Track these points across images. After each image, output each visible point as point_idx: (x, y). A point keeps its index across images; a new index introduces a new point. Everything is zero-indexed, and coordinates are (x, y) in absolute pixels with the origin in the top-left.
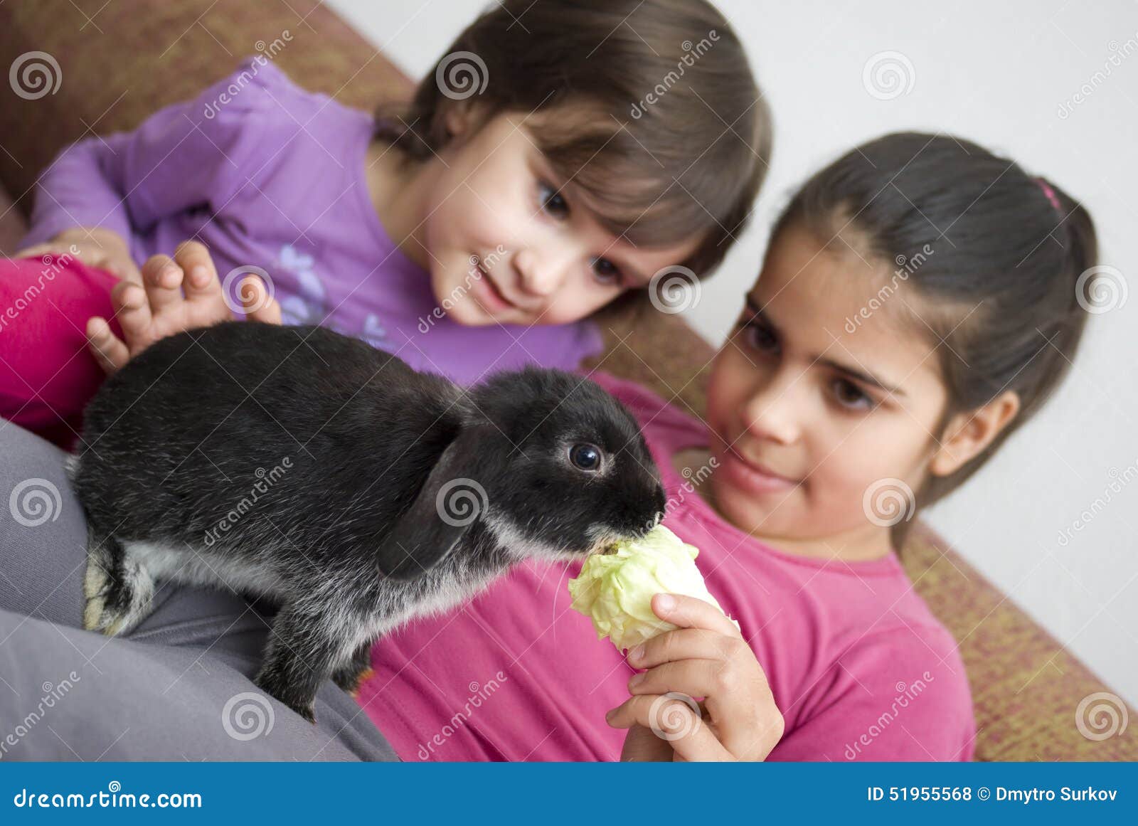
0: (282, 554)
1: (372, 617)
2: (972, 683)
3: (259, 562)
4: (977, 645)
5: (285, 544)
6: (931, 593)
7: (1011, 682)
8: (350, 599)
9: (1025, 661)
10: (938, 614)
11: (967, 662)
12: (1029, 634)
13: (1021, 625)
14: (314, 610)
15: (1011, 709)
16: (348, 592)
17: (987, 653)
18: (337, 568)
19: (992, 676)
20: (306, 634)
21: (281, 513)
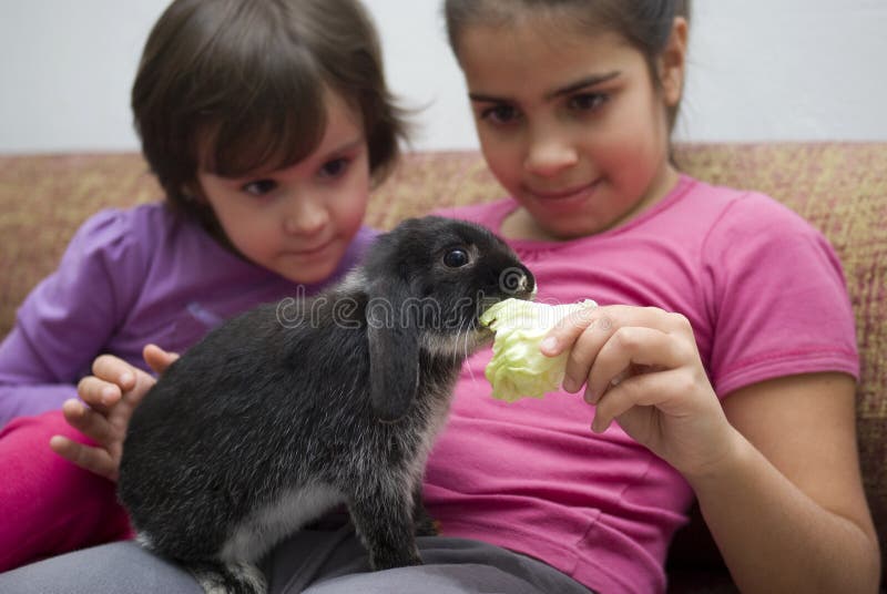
0: (315, 467)
1: (406, 461)
2: (796, 210)
3: (304, 484)
4: (778, 186)
5: (312, 458)
6: (724, 179)
7: (818, 189)
8: (384, 461)
9: (815, 170)
10: (739, 187)
11: (781, 200)
12: (803, 153)
13: (793, 151)
14: (372, 488)
15: (832, 204)
16: (379, 457)
17: (788, 185)
18: (358, 448)
19: (804, 195)
20: (382, 508)
21: (293, 440)
